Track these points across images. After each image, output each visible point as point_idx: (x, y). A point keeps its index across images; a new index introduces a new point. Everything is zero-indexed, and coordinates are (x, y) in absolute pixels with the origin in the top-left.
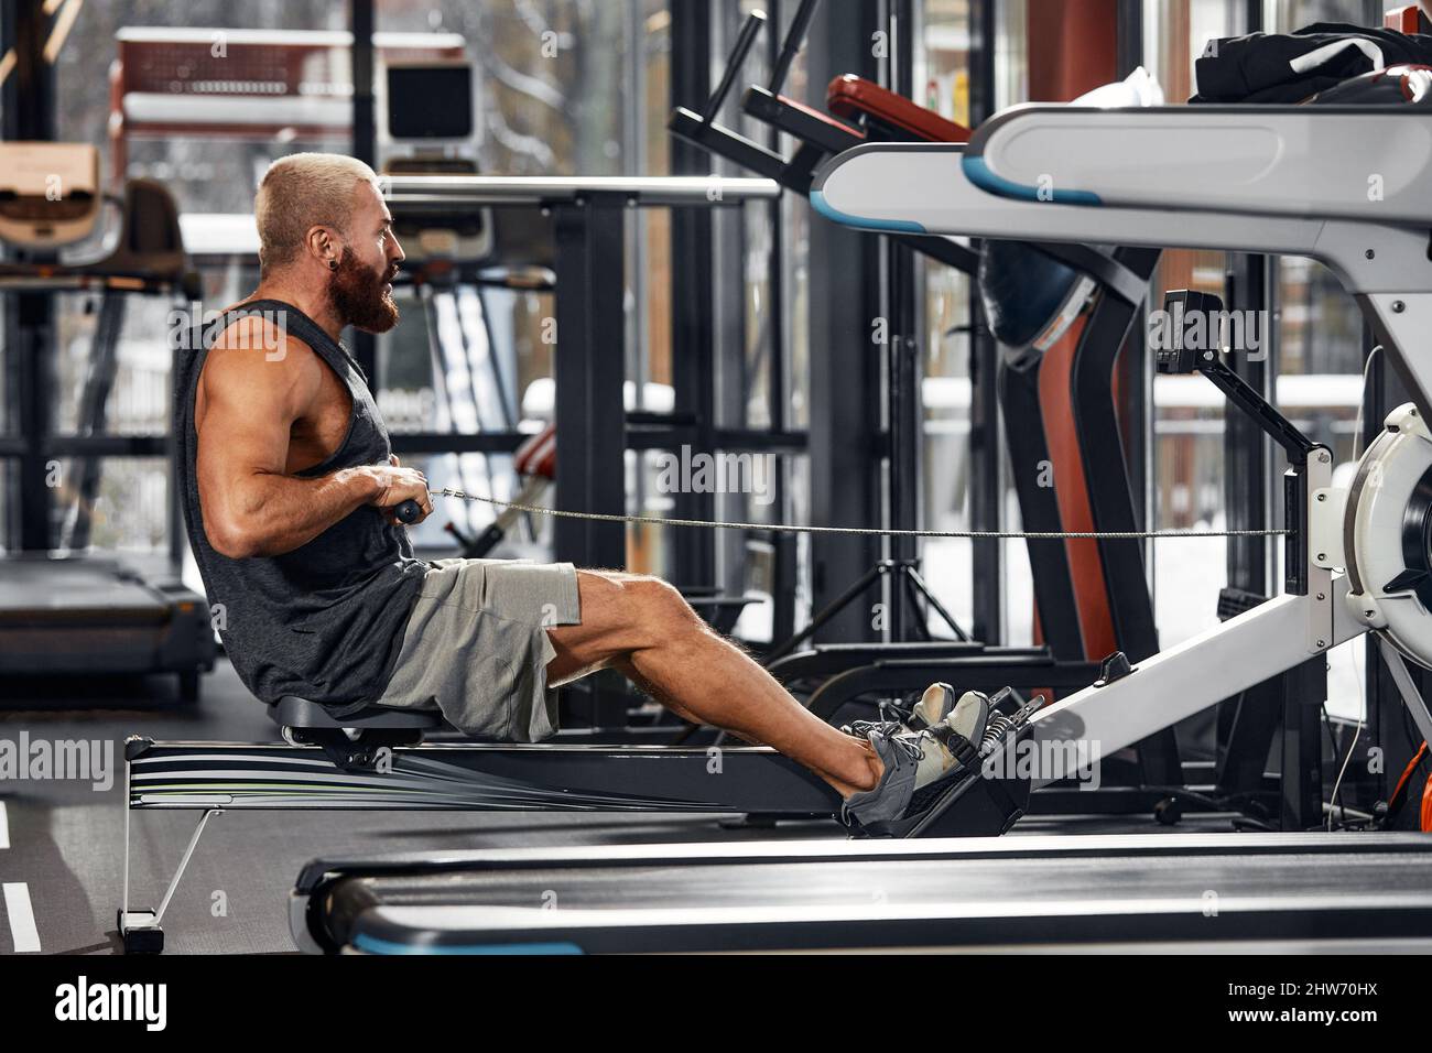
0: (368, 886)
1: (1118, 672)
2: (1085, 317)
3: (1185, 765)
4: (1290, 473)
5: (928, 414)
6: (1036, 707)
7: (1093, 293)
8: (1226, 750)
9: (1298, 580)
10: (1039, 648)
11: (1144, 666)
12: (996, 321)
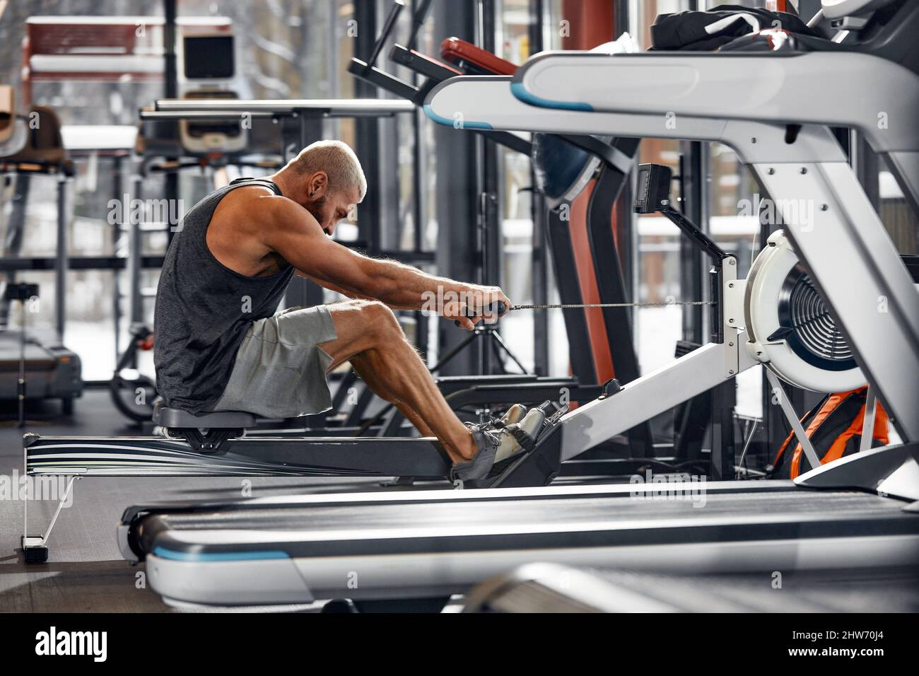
0: (164, 520)
1: (613, 391)
2: (594, 181)
3: (655, 446)
4: (713, 271)
5: (506, 241)
6: (564, 412)
7: (600, 166)
8: (679, 436)
9: (718, 335)
10: (570, 378)
11: (628, 386)
12: (545, 183)
